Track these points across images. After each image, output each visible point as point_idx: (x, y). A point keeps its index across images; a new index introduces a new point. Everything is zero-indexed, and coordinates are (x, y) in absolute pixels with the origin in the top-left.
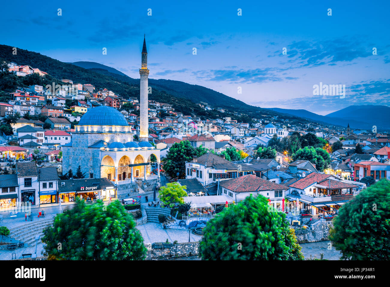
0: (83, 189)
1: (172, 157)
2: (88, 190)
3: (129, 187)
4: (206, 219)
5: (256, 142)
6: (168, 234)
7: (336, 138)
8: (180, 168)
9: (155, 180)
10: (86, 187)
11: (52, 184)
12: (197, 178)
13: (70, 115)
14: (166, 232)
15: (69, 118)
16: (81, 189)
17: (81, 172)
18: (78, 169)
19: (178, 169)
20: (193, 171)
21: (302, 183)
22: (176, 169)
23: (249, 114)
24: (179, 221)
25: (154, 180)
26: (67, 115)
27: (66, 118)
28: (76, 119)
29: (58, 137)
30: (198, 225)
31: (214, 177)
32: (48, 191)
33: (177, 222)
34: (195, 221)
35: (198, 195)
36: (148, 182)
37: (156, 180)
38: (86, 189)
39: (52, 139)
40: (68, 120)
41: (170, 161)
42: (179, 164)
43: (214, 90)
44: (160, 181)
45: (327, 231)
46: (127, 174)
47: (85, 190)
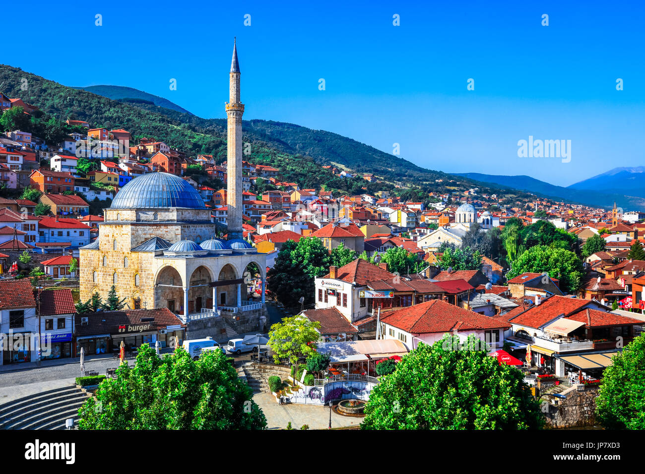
0: (124, 330)
1: (287, 266)
2: (132, 332)
3: (209, 325)
4: (359, 385)
5: (439, 238)
6: (288, 413)
7: (592, 229)
8: (302, 288)
9: (256, 312)
10: (129, 327)
11: (64, 322)
12: (338, 308)
13: (87, 189)
14: (285, 409)
15: (85, 194)
16: (120, 331)
17: (117, 297)
18: (110, 292)
19: (300, 290)
20: (330, 294)
21: (535, 316)
22: (295, 290)
23: (422, 184)
24: (309, 388)
25: (254, 311)
26: (81, 189)
27: (79, 194)
28: (97, 195)
29: (65, 232)
30: (343, 395)
31: (369, 306)
32: (57, 335)
33: (304, 390)
34: (337, 388)
35: (340, 338)
36: (244, 314)
37: (259, 310)
38: (129, 330)
39: (53, 235)
40: (84, 197)
41: (284, 275)
42: (301, 281)
43: (356, 140)
44: (266, 313)
45: (587, 406)
46: (204, 301)
47: (127, 332)
